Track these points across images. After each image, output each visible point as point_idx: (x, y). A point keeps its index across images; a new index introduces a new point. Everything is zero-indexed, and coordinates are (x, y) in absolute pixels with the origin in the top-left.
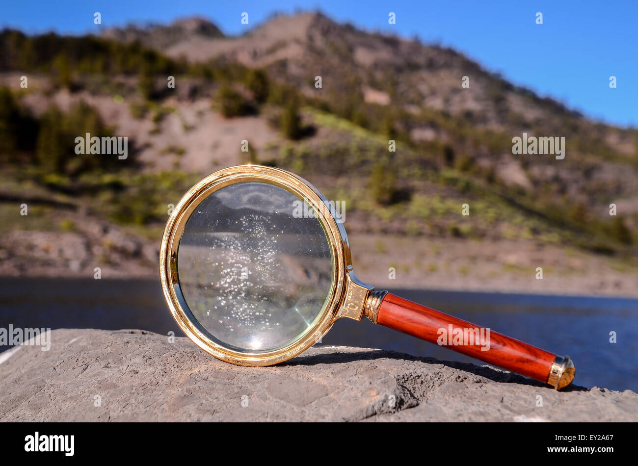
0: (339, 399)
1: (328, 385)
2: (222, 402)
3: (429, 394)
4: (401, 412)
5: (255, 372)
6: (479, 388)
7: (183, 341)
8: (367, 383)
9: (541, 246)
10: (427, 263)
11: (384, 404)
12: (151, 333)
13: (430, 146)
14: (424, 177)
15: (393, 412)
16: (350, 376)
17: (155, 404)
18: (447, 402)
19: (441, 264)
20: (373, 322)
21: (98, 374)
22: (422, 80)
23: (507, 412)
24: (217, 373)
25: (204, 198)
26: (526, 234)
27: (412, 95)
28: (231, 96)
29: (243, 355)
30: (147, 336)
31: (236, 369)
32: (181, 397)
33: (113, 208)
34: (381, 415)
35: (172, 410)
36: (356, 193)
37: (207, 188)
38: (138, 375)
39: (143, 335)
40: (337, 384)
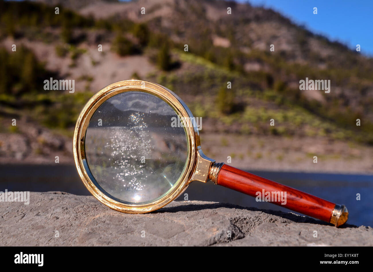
0: (192, 234)
1: (185, 225)
2: (114, 236)
3: (252, 230)
4: (233, 241)
5: (137, 217)
6: (285, 226)
7: (89, 198)
8: (211, 223)
9: (331, 141)
10: (255, 152)
11: (222, 237)
12: (68, 194)
13: (257, 74)
14: (253, 95)
15: (227, 241)
16: (199, 219)
17: (70, 238)
18: (263, 235)
19: (265, 153)
20: (215, 183)
21: (32, 220)
22: (252, 30)
23: (303, 241)
24: (111, 218)
25: (102, 102)
26: (321, 133)
27: (245, 41)
28: (124, 42)
29: (129, 206)
30: (65, 195)
31: (124, 215)
32: (87, 234)
33: (44, 117)
34: (220, 244)
35: (81, 242)
36: (208, 106)
37: (104, 96)
38: (59, 220)
39: (63, 195)
40: (191, 224)
